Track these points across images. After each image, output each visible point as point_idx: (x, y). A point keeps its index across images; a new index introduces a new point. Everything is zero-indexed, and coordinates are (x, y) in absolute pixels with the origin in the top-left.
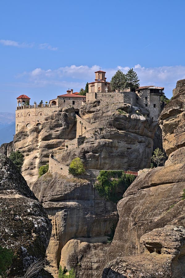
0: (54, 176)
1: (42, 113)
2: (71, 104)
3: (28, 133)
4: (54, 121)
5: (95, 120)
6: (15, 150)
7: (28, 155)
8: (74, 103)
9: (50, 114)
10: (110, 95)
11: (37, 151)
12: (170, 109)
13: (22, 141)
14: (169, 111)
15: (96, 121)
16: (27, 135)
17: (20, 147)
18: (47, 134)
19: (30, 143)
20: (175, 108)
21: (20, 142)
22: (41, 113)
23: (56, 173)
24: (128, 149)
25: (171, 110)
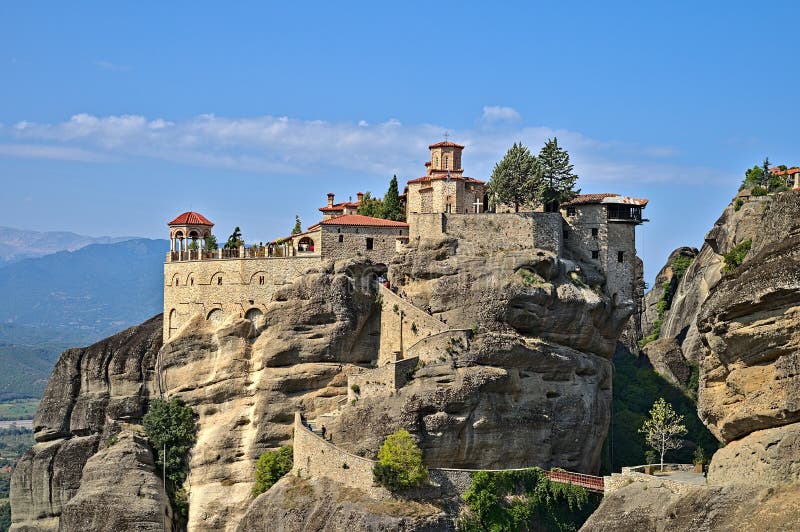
0: (319, 490)
1: (266, 276)
2: (363, 249)
3: (215, 339)
4: (308, 302)
5: (446, 300)
6: (166, 395)
7: (211, 412)
8: (370, 244)
9: (295, 280)
10: (491, 223)
11: (247, 400)
12: (765, 288)
13: (190, 366)
14: (759, 295)
15: (450, 304)
16: (212, 348)
17: (186, 386)
18: (286, 346)
19: (224, 374)
20: (786, 287)
21: (184, 368)
22: (260, 274)
23: (326, 482)
24: (550, 395)
25: (770, 294)
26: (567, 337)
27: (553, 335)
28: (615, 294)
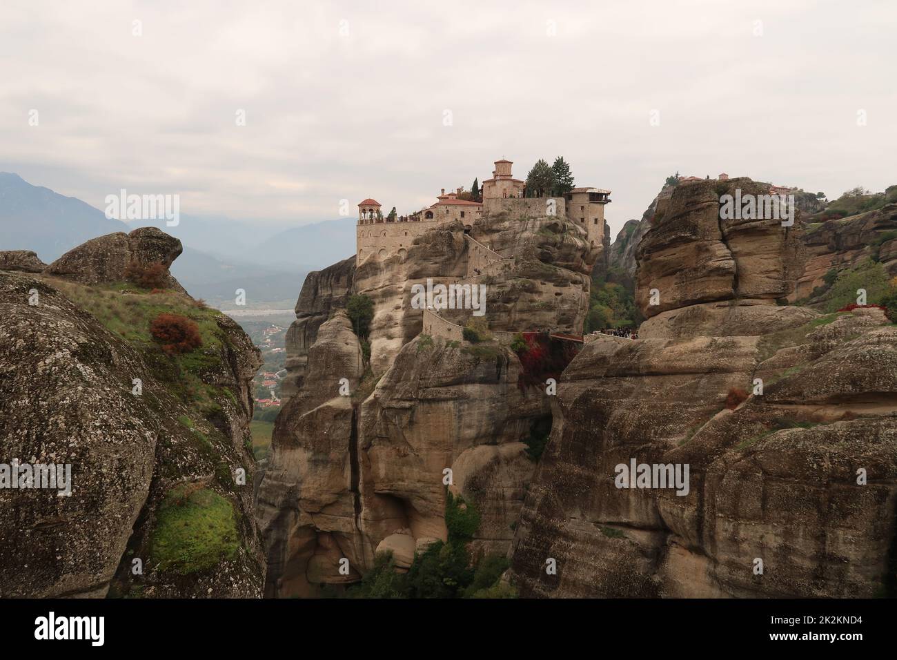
0: (436, 342)
1: (408, 232)
2: (459, 218)
3: (382, 265)
4: (430, 245)
5: (502, 244)
6: (359, 293)
7: (382, 302)
8: (463, 214)
9: (422, 233)
10: (526, 204)
11: (400, 296)
12: (671, 235)
13: (370, 279)
14: (668, 239)
15: (504, 246)
16: (381, 270)
17: (368, 289)
18: (418, 268)
19: (387, 283)
20: (683, 235)
21: (367, 280)
22: (406, 231)
23: (440, 338)
24: (557, 294)
25: (673, 239)
26: (566, 263)
27: (558, 262)
28: (592, 242)
